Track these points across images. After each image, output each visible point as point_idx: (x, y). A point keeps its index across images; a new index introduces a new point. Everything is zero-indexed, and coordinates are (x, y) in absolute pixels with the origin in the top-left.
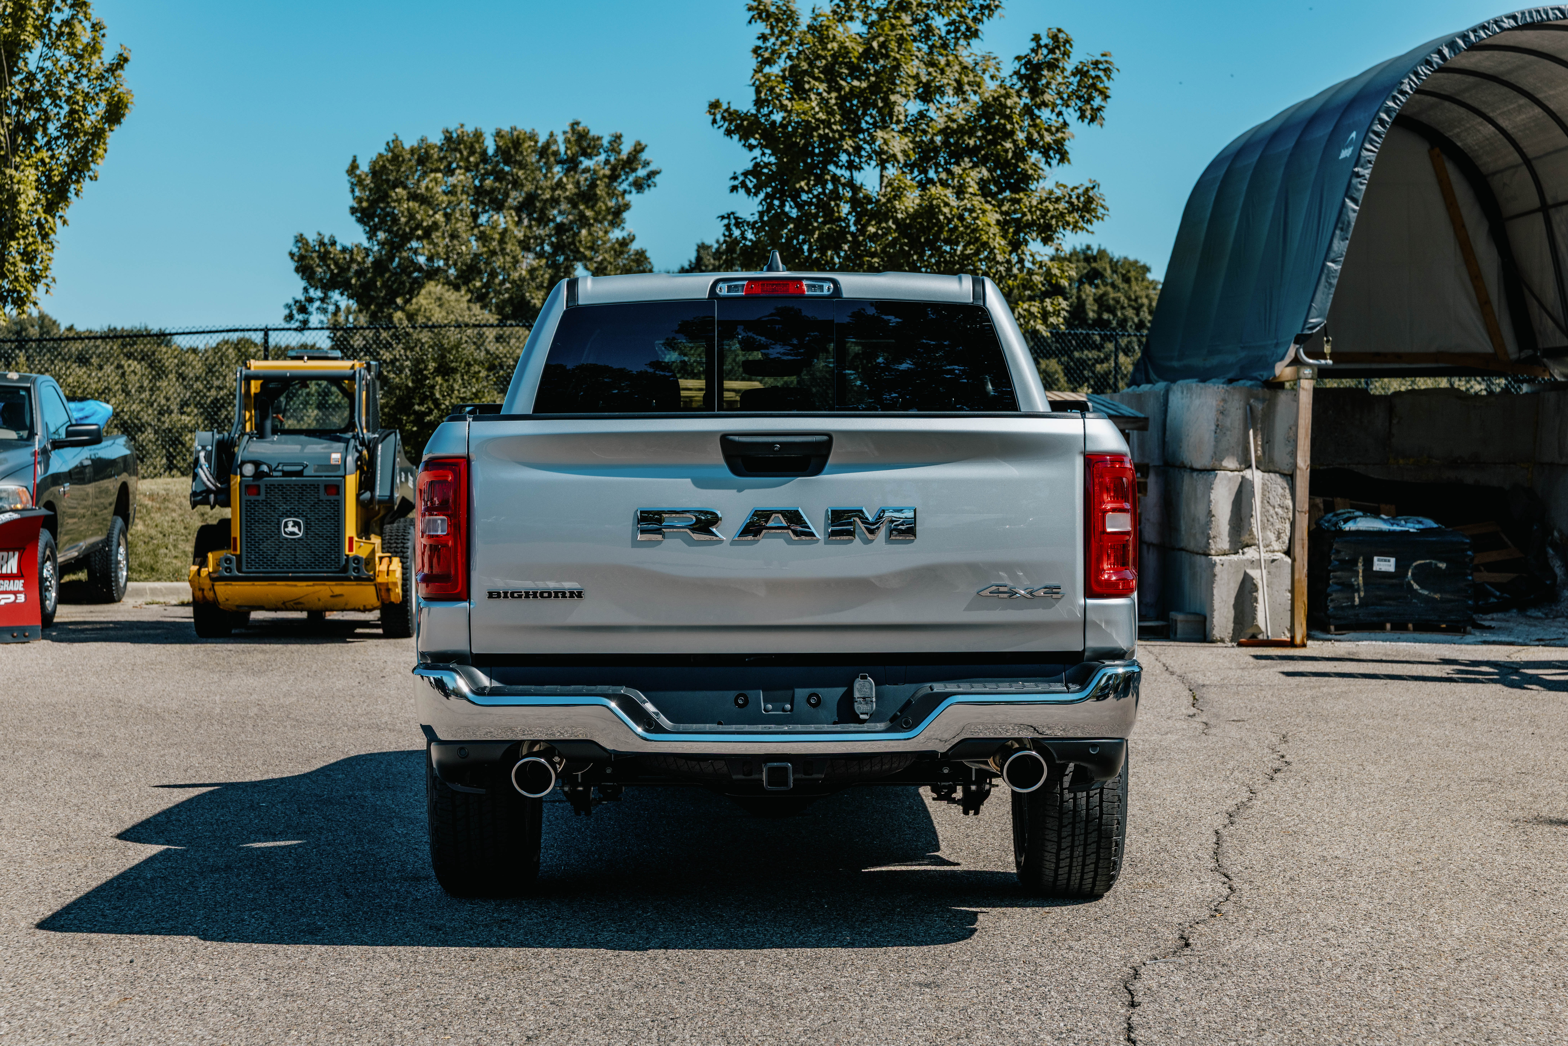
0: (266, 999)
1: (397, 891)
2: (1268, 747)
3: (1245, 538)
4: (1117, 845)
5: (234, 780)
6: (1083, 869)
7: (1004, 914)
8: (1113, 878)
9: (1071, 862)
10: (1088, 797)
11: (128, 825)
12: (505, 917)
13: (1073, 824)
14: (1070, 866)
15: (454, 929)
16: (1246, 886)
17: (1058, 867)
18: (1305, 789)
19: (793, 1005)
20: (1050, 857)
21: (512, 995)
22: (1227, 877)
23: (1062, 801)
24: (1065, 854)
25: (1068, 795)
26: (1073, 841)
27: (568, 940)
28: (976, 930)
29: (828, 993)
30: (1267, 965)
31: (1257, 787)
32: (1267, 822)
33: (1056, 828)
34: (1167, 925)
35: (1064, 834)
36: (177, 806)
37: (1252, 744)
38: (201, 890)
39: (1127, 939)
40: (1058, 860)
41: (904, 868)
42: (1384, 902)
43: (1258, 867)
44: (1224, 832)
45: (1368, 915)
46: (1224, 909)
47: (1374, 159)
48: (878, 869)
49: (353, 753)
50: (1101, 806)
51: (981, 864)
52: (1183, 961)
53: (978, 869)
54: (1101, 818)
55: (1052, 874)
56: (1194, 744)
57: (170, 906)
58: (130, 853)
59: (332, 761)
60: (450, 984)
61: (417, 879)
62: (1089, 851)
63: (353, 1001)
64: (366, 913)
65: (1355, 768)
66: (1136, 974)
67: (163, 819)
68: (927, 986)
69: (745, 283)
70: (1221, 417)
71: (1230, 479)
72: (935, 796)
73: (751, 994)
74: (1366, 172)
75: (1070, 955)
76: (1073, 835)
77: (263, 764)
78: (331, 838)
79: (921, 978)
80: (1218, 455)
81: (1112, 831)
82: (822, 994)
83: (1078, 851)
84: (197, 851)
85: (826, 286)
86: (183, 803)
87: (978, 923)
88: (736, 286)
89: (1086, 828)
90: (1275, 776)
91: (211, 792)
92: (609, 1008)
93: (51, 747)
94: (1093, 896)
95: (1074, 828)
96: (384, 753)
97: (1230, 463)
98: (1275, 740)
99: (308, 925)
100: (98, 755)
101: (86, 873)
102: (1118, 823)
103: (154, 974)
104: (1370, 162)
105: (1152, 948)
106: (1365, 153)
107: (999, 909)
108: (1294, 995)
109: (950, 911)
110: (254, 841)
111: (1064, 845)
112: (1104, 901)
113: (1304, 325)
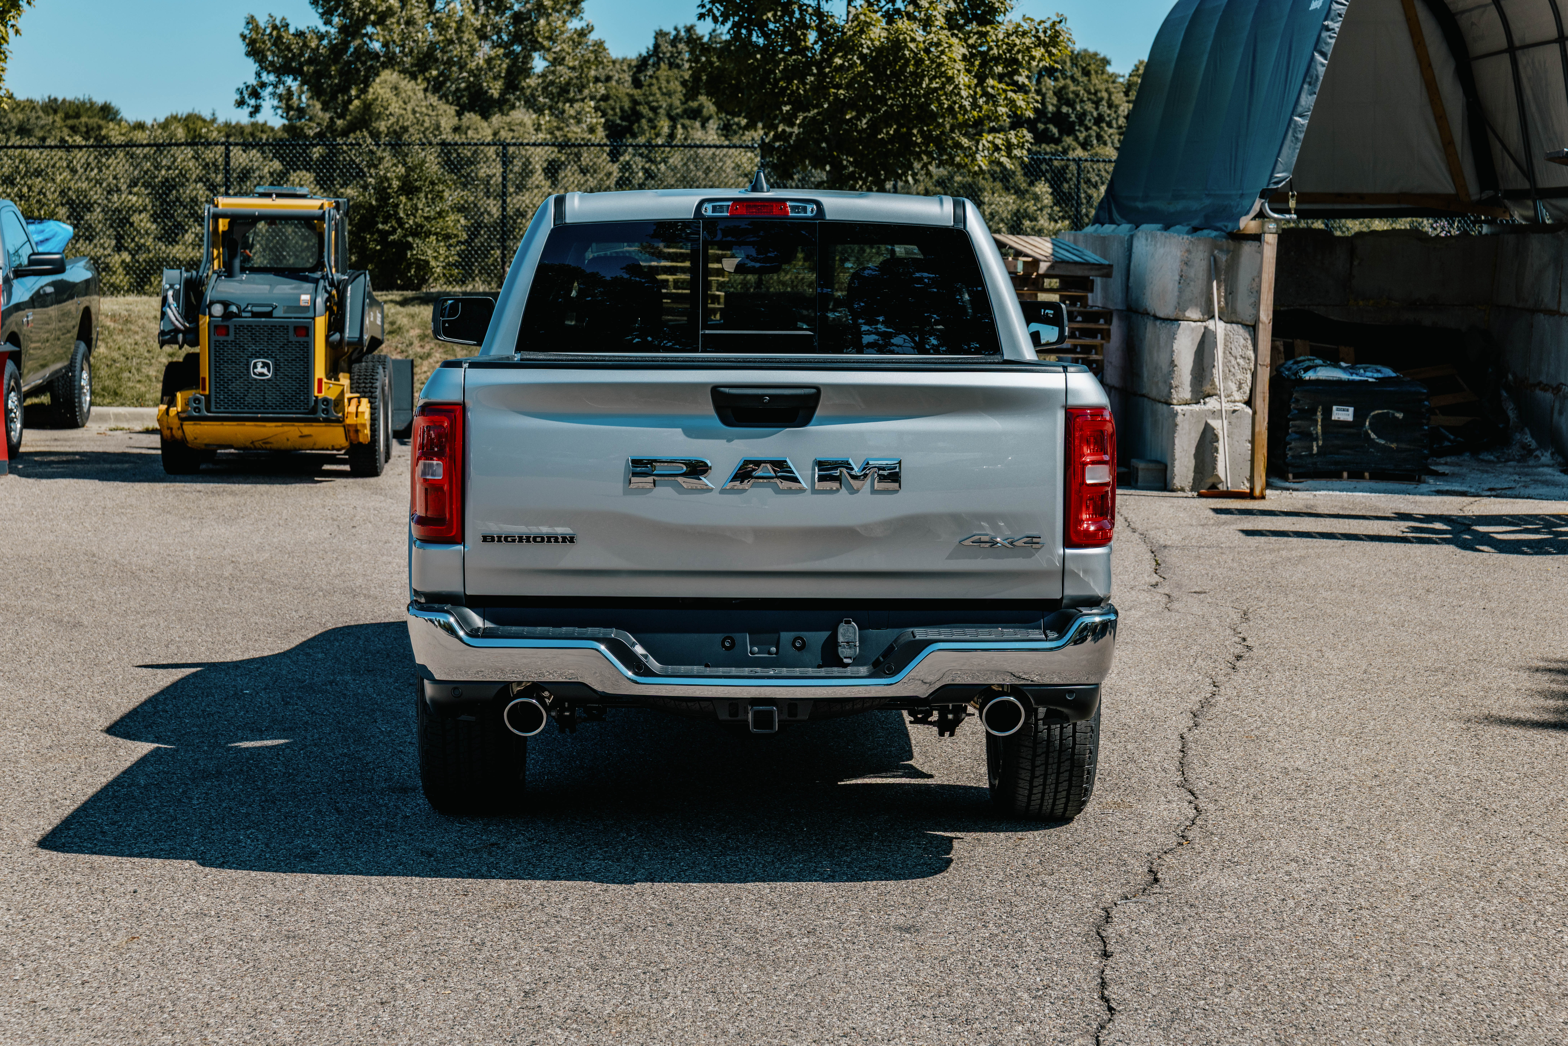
0: (269, 941)
1: (386, 805)
2: (1230, 627)
3: (1207, 388)
4: (1089, 773)
5: (216, 659)
6: (1055, 796)
7: (979, 840)
8: (1084, 803)
9: (1044, 789)
10: (1062, 728)
11: (116, 716)
12: (493, 840)
13: (1047, 753)
14: (1043, 793)
15: (445, 855)
16: (1211, 807)
17: (1031, 793)
18: (1266, 682)
19: (779, 954)
20: (1024, 785)
21: (507, 940)
22: (1193, 794)
23: (1037, 731)
24: (1038, 781)
25: (1041, 726)
26: (1046, 769)
27: (557, 870)
28: (951, 860)
29: (813, 939)
30: (1233, 906)
31: (1220, 678)
32: (1230, 724)
33: (1030, 757)
34: (1136, 855)
35: (1038, 763)
36: (162, 692)
37: (1215, 622)
38: (195, 802)
39: (1099, 873)
40: (1032, 787)
41: (879, 781)
42: (1344, 825)
43: (1222, 783)
44: (1189, 737)
45: (1328, 841)
46: (1190, 835)
47: (1344, 12)
48: (854, 782)
49: (330, 626)
50: (1074, 736)
51: (954, 776)
52: (1152, 901)
53: (951, 783)
54: (1073, 748)
55: (1025, 800)
56: (1158, 624)
57: (166, 821)
58: (121, 752)
59: (311, 635)
60: (446, 925)
61: (404, 790)
62: (1061, 779)
63: (353, 945)
64: (357, 833)
65: (1314, 655)
66: (1108, 918)
67: (149, 708)
68: (907, 930)
69: (730, 203)
70: (1185, 268)
71: (1193, 329)
72: (912, 719)
73: (737, 940)
74: (1336, 26)
75: (1044, 893)
76: (1046, 764)
77: (243, 639)
78: (316, 736)
79: (901, 921)
80: (1181, 306)
81: (1084, 760)
82: (806, 940)
83: (1051, 779)
84: (186, 751)
85: (809, 207)
86: (168, 688)
87: (953, 852)
88: (721, 206)
89: (1059, 757)
90: (1238, 664)
91: (194, 675)
92: (602, 956)
93: (31, 614)
94: (1064, 819)
95: (1047, 757)
96: (361, 626)
97: (1194, 313)
98: (1236, 617)
99: (303, 848)
100: (78, 625)
101: (80, 778)
102: (1091, 753)
103: (158, 907)
104: (1340, 15)
105: (1122, 885)
106: (1335, 6)
107: (974, 835)
108: (1259, 942)
109: (925, 835)
110: (242, 739)
111: (1037, 773)
112: (1074, 825)
113: (1270, 180)
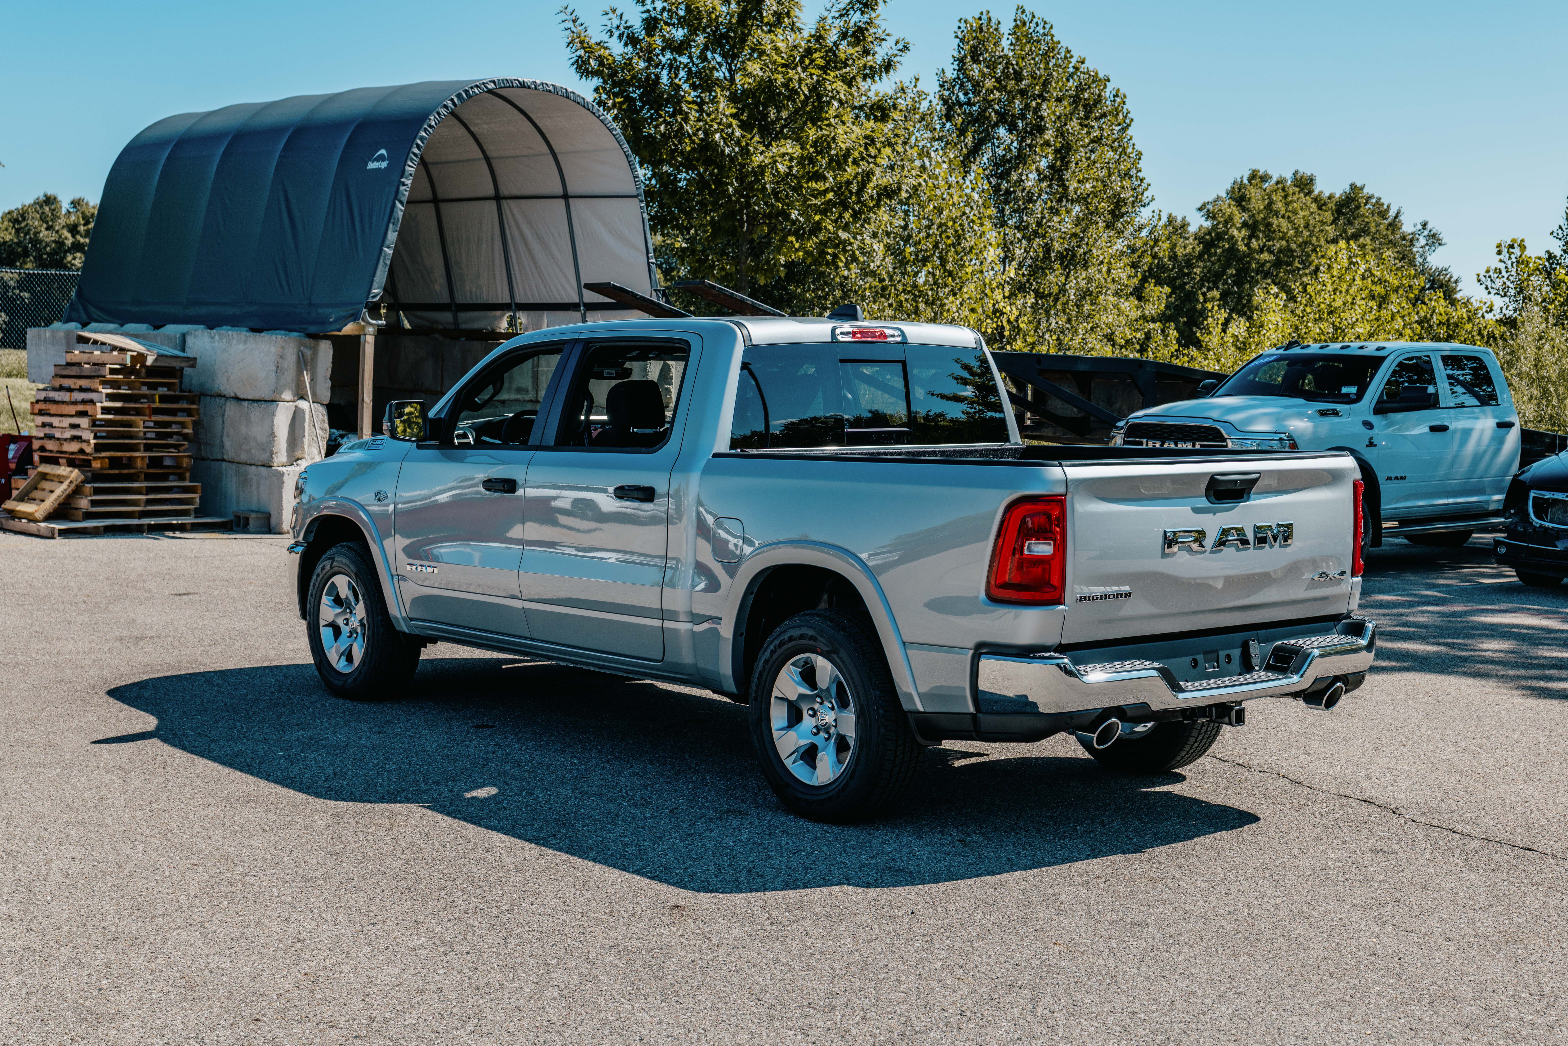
3: (298, 454)
47: (413, 173)
70: (280, 360)
71: (287, 408)
74: (409, 182)
80: (278, 390)
97: (287, 395)
104: (411, 175)
106: (408, 168)
113: (369, 294)
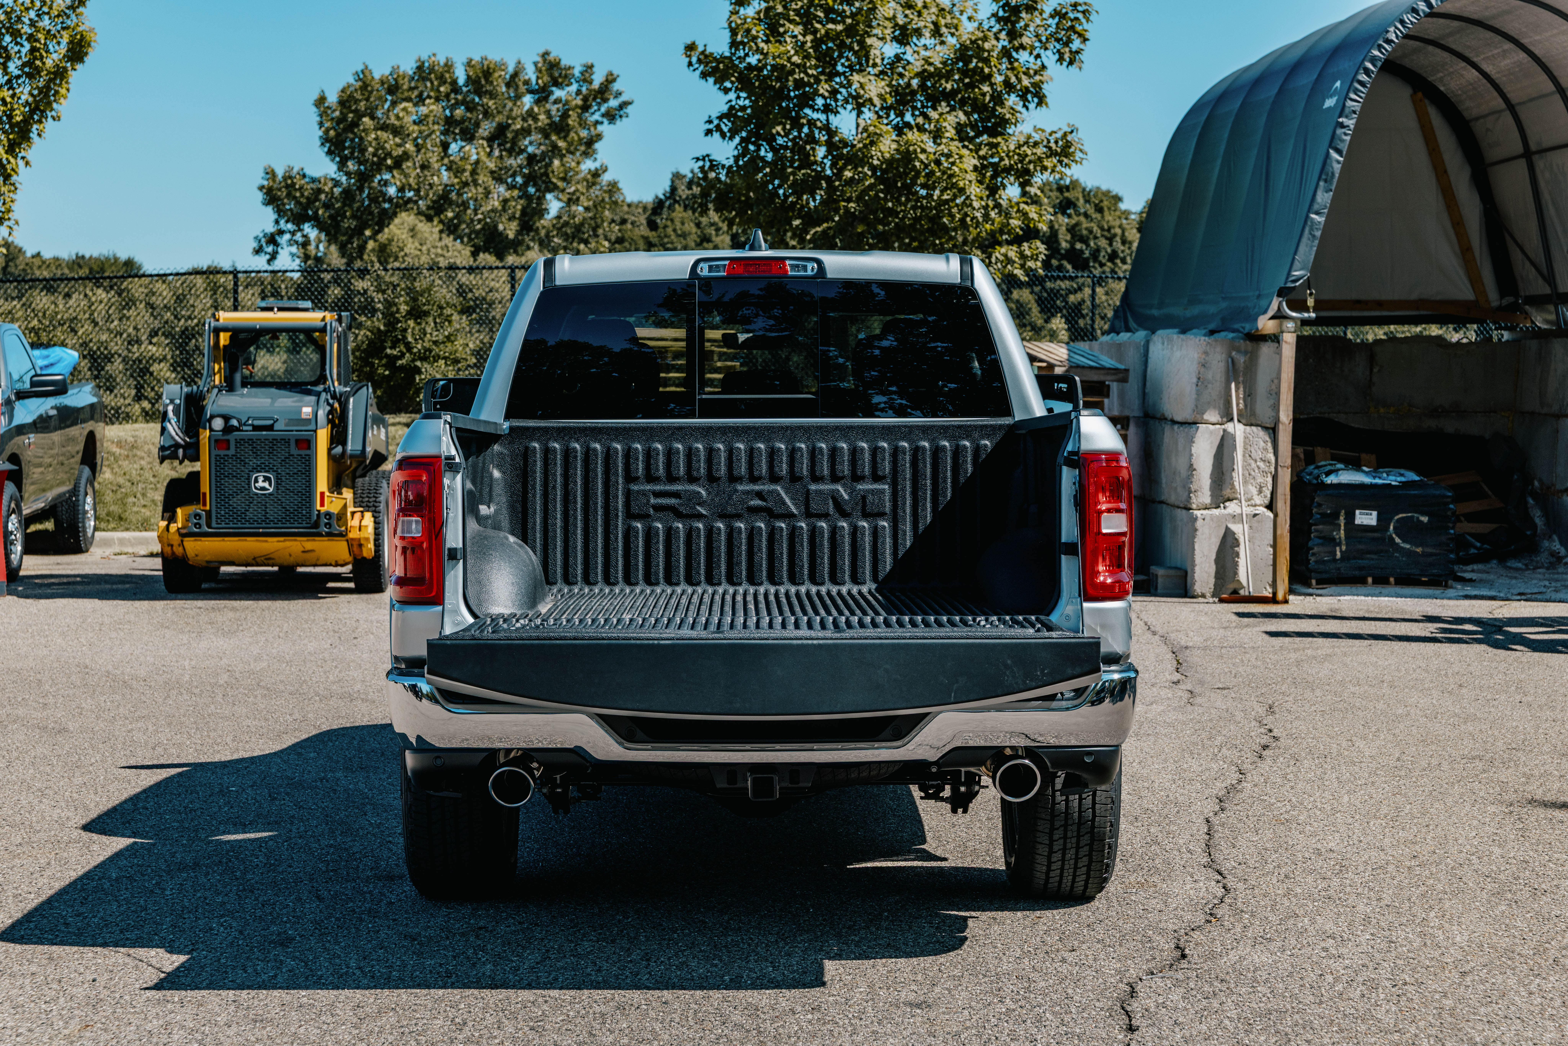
0: (235, 1024)
1: (370, 892)
2: (1255, 720)
3: (1227, 492)
4: (1110, 848)
5: (203, 759)
6: (1075, 872)
7: (995, 919)
8: (1106, 880)
9: (1063, 865)
10: (1081, 799)
11: (94, 814)
12: (481, 924)
13: (1065, 826)
14: (1062, 869)
15: (430, 939)
16: (1241, 886)
17: (1049, 870)
18: (1295, 769)
19: (781, 1030)
20: (1042, 860)
21: (490, 1020)
22: (1221, 874)
23: (1054, 803)
24: (1057, 856)
25: (1059, 798)
26: (1065, 844)
27: (547, 951)
28: (966, 938)
29: (817, 1015)
30: (1267, 981)
31: (1246, 766)
32: (1258, 808)
33: (1047, 831)
34: (1162, 932)
35: (1056, 837)
36: (144, 791)
37: (1239, 716)
38: (168, 892)
39: (1123, 950)
40: (1050, 863)
41: (890, 864)
42: (1383, 903)
43: (1251, 863)
44: (1215, 820)
45: (1367, 919)
46: (1219, 912)
47: (1358, 109)
48: (864, 865)
49: (325, 728)
50: (1093, 808)
51: (969, 859)
52: (1180, 976)
53: (966, 865)
54: (1093, 820)
55: (1043, 877)
56: (1180, 717)
57: (135, 912)
58: (96, 847)
59: (304, 736)
60: (426, 1006)
61: (391, 878)
62: (1081, 854)
63: (325, 1027)
64: (338, 919)
65: (1344, 744)
66: (1133, 993)
67: (130, 806)
68: (918, 1006)
69: (727, 263)
70: (1203, 369)
71: (1211, 432)
72: (923, 794)
73: (737, 1017)
74: (1351, 123)
75: (1064, 969)
76: (1065, 838)
77: (234, 741)
78: (302, 829)
79: (912, 997)
80: (1200, 409)
81: (1104, 834)
82: (810, 1016)
83: (1070, 854)
84: (164, 845)
85: (810, 265)
86: (151, 787)
87: (968, 930)
88: (717, 266)
89: (1078, 831)
90: (1264, 753)
91: (180, 774)
92: (591, 1034)
94: (1085, 898)
95: (1066, 831)
96: (357, 727)
97: (1212, 416)
98: (1261, 710)
99: (279, 934)
100: (63, 730)
101: (48, 873)
102: (1112, 826)
103: (118, 996)
104: (1354, 112)
105: (1148, 960)
106: (1349, 103)
107: (989, 914)
108: (1297, 1017)
109: (938, 915)
110: (224, 833)
111: (1055, 848)
112: (1096, 903)
113: (1287, 278)
